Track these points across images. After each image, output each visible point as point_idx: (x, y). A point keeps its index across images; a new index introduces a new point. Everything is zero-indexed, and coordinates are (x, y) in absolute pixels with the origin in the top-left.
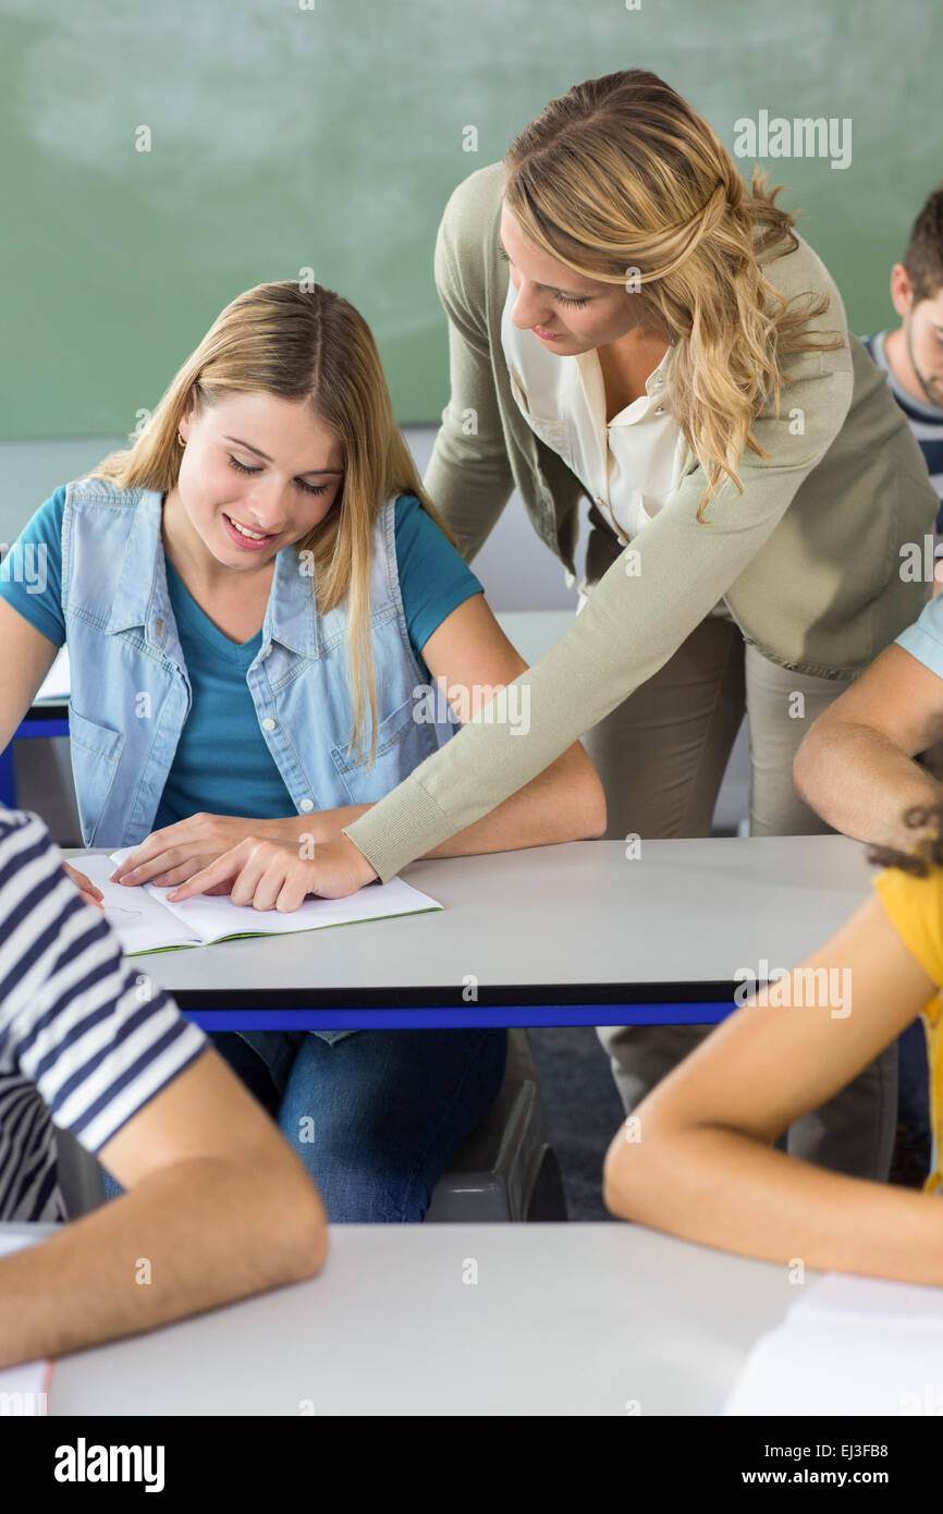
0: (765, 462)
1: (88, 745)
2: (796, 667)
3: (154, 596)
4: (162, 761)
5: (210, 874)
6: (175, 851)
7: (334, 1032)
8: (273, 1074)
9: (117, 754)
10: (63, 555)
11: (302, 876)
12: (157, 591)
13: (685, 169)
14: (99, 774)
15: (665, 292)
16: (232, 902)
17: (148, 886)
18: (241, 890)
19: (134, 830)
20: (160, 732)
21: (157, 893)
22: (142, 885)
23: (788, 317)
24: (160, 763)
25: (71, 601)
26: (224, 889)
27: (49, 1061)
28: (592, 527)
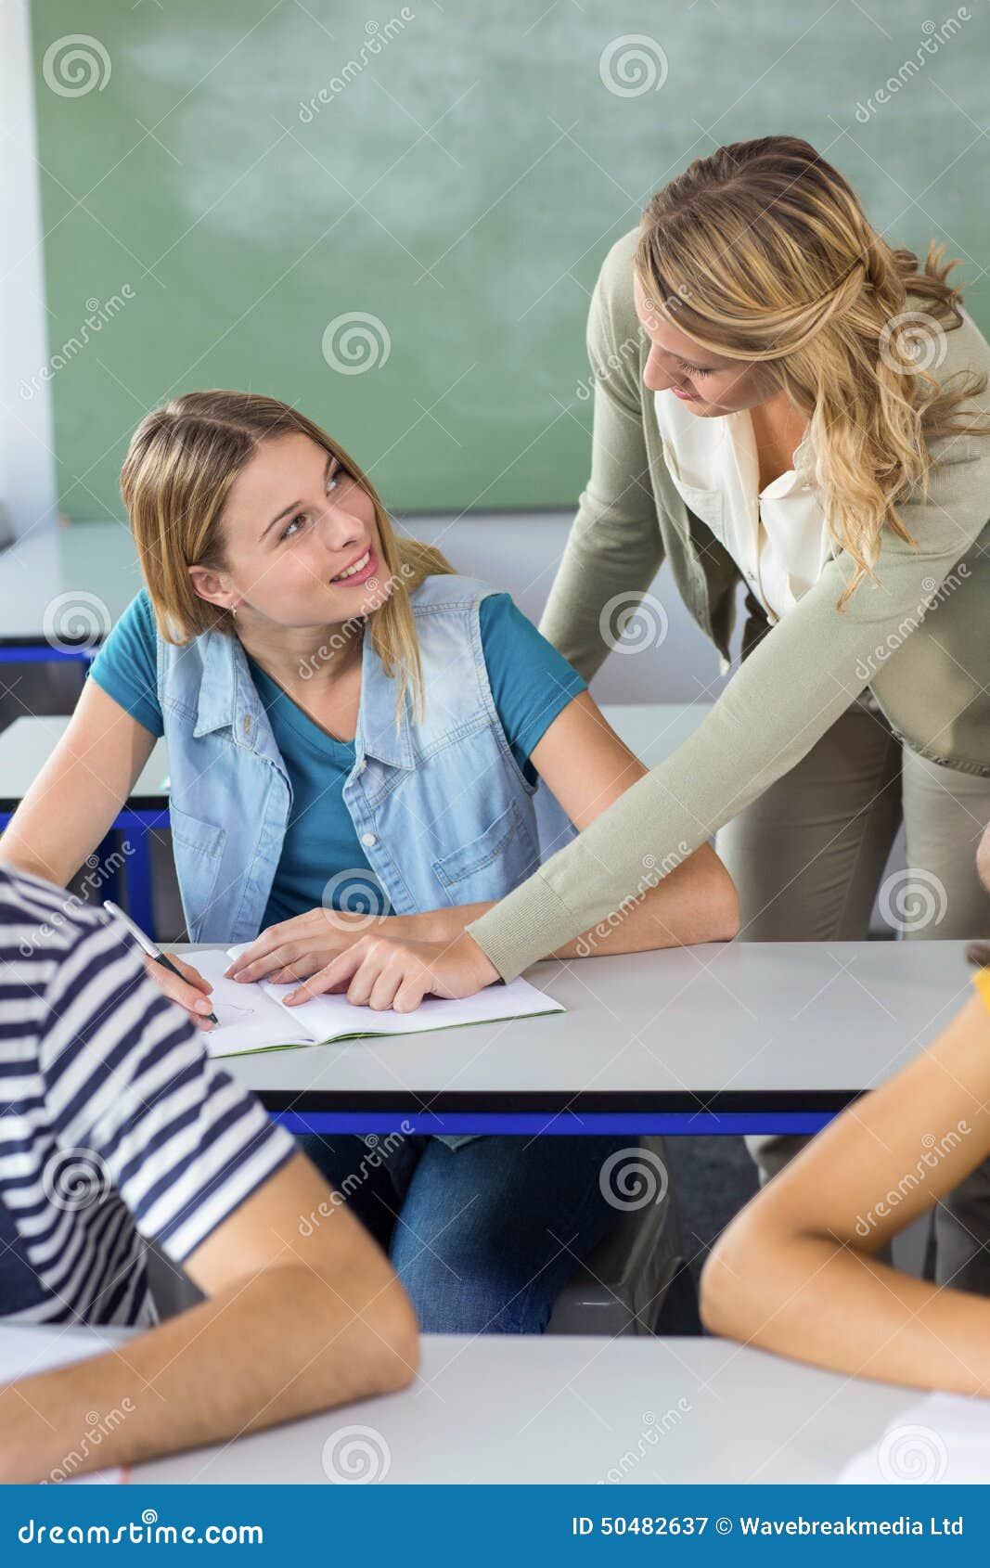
0: (913, 549)
1: (191, 842)
2: (947, 762)
3: (238, 693)
4: (269, 857)
5: (326, 975)
6: (291, 946)
7: (458, 1138)
8: (394, 1179)
9: (219, 851)
10: (158, 647)
11: (421, 974)
12: (240, 686)
13: (817, 249)
14: (202, 871)
15: (787, 370)
16: (349, 1002)
17: (263, 983)
18: (357, 989)
19: (242, 930)
20: (265, 827)
21: (275, 992)
22: (257, 981)
23: (940, 399)
24: (267, 860)
25: (167, 693)
26: (341, 989)
27: (133, 1168)
28: (748, 615)
